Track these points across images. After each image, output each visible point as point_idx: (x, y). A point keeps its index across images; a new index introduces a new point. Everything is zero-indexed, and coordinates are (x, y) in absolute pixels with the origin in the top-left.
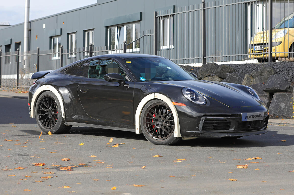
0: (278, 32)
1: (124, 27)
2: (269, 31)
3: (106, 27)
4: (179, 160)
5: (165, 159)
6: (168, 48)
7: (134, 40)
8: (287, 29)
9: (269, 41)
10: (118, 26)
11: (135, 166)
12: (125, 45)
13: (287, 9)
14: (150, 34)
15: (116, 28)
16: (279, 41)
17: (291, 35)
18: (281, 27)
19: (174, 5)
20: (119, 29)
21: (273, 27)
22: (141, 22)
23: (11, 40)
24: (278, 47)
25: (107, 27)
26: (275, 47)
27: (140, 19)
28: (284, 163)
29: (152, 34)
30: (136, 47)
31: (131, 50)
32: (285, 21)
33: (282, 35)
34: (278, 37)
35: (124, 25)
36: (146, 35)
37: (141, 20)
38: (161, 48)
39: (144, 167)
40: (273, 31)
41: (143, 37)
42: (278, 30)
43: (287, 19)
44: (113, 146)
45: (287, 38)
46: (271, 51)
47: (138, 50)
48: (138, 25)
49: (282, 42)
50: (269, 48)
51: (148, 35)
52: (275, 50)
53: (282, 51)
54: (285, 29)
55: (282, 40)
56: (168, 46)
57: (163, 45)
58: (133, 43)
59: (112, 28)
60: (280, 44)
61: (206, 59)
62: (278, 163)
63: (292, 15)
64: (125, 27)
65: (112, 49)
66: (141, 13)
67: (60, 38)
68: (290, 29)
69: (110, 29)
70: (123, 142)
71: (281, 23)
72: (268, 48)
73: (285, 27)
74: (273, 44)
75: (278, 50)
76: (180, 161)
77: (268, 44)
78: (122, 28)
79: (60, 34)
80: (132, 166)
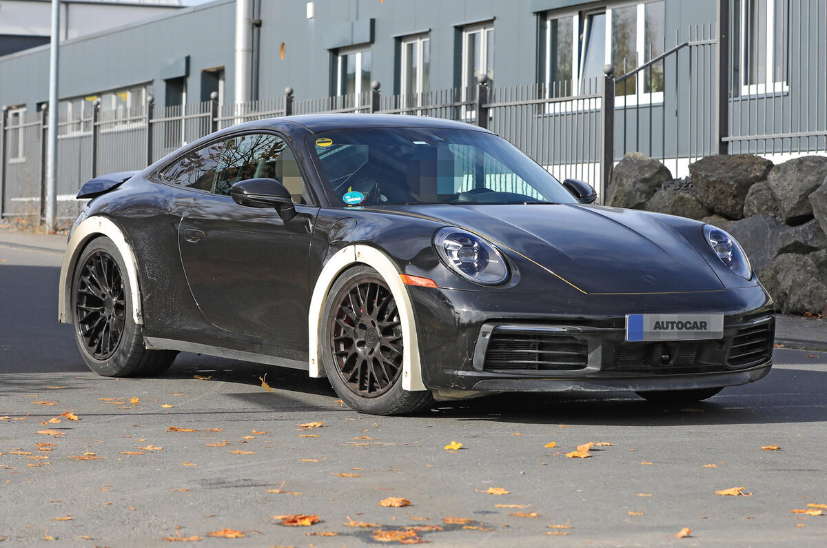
1: (605, 13)
3: (537, 13)
4: (814, 509)
5: (762, 502)
6: (770, 90)
7: (641, 63)
10: (582, 9)
11: (652, 529)
12: (608, 82)
14: (703, 42)
15: (576, 18)
20: (586, 21)
23: (188, 59)
25: (543, 15)
29: (709, 41)
30: (648, 89)
31: (631, 100)
35: (605, 8)
36: (686, 44)
38: (745, 90)
39: (684, 532)
41: (676, 50)
44: (570, 455)
47: (658, 97)
48: (657, 5)
51: (696, 42)
56: (770, 85)
57: (749, 81)
58: (640, 72)
59: (561, 17)
64: (609, 12)
65: (557, 96)
67: (368, 52)
69: (555, 23)
70: (606, 439)
76: (820, 512)
78: (597, 19)
79: (368, 39)
80: (641, 529)
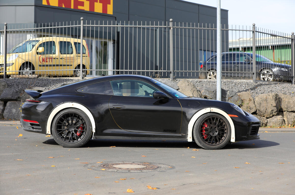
0: (11, 56)
2: (4, 55)
8: (18, 54)
9: (4, 63)
13: (18, 39)
16: (11, 62)
17: (20, 58)
18: (13, 52)
21: (7, 52)
24: (11, 67)
26: (8, 67)
28: (11, 154)
32: (16, 48)
33: (14, 59)
34: (11, 60)
40: (7, 55)
42: (11, 55)
43: (18, 46)
45: (18, 60)
46: (6, 70)
49: (14, 63)
50: (4, 68)
52: (9, 69)
53: (14, 70)
54: (16, 53)
55: (14, 62)
60: (13, 65)
62: (6, 154)
63: (22, 43)
68: (20, 54)
71: (14, 49)
72: (3, 68)
73: (16, 52)
74: (7, 65)
75: (11, 70)
77: (3, 65)
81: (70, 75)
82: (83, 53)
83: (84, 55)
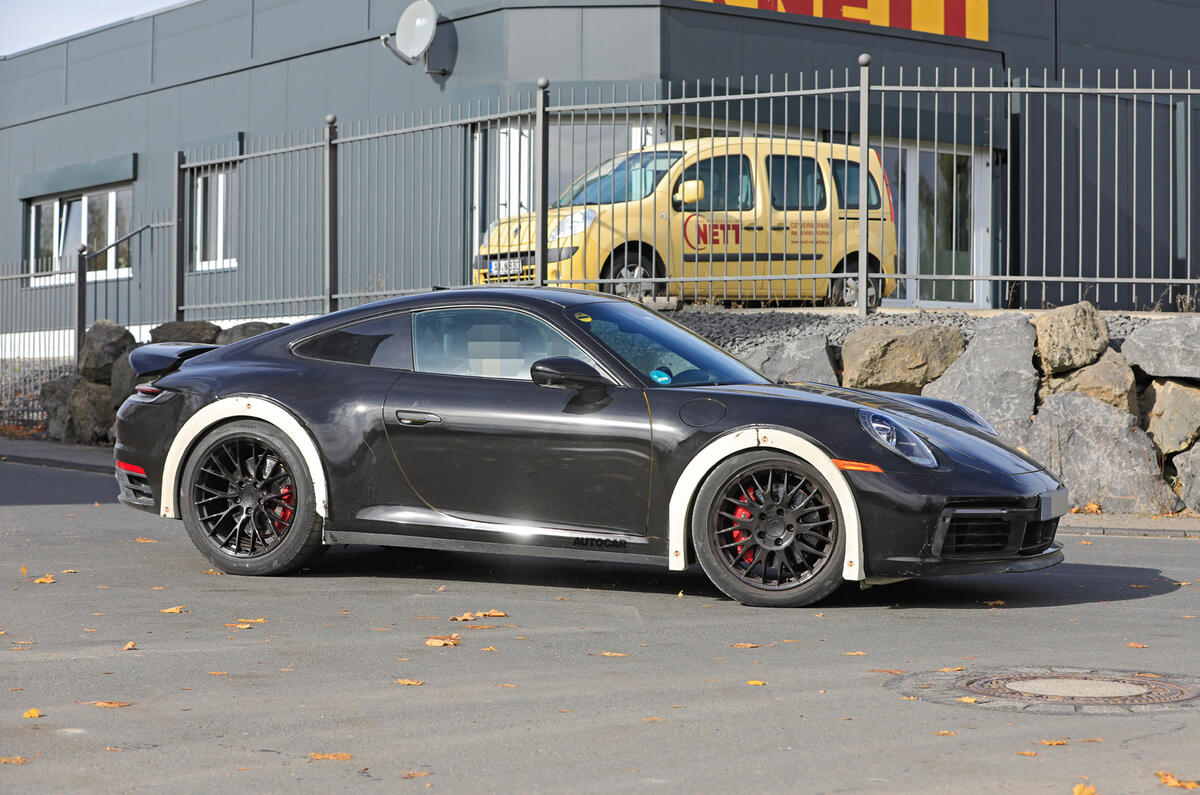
0: (566, 216)
1: (80, 200)
2: (537, 215)
3: (24, 200)
4: (243, 623)
5: (201, 619)
6: (220, 267)
7: (111, 239)
8: (595, 208)
9: (536, 247)
10: (63, 197)
11: (103, 643)
12: (81, 258)
13: (594, 147)
14: (162, 224)
15: (57, 204)
16: (568, 245)
17: (605, 225)
18: (575, 201)
19: (242, 131)
20: (65, 207)
21: (551, 201)
22: (135, 183)
24: (565, 264)
25: (28, 202)
26: (556, 263)
27: (131, 176)
28: (575, 629)
29: (168, 224)
30: (118, 265)
31: (101, 275)
32: (588, 184)
33: (579, 228)
34: (566, 232)
35: (81, 195)
36: (148, 227)
37: (135, 178)
38: (201, 266)
39: (130, 645)
40: (550, 213)
41: (140, 232)
42: (566, 212)
43: (595, 175)
44: (37, 581)
45: (594, 236)
46: (544, 275)
47: (125, 273)
48: (127, 192)
49: (577, 248)
50: (537, 267)
51: (157, 225)
52: (558, 273)
53: (578, 275)
54: (588, 207)
55: (578, 242)
56: (220, 262)
57: (205, 258)
58: (109, 251)
59: (44, 204)
60: (573, 254)
61: (340, 302)
62: (554, 630)
63: (611, 163)
64: (85, 199)
65: (42, 271)
66: (135, 156)
68: (604, 207)
69: (38, 209)
70: (70, 567)
71: (576, 188)
72: (532, 267)
73: (589, 201)
74: (550, 254)
75: (565, 275)
76: (248, 626)
77: (533, 253)
78: (75, 205)
80: (93, 643)
81: (814, 300)
82: (870, 207)
83: (873, 213)
